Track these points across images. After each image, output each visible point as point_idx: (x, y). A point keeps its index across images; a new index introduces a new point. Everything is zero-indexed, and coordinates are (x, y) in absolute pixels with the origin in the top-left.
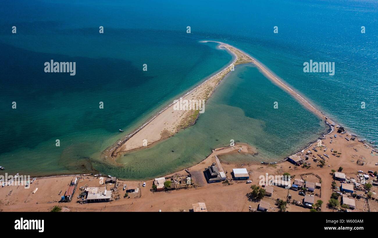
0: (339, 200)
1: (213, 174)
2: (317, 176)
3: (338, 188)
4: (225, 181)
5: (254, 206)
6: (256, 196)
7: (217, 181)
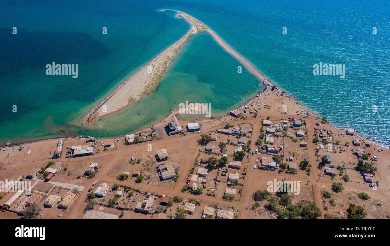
0: (264, 139)
1: (171, 128)
2: (250, 124)
3: (265, 131)
5: (203, 148)
6: (204, 141)
7: (175, 134)
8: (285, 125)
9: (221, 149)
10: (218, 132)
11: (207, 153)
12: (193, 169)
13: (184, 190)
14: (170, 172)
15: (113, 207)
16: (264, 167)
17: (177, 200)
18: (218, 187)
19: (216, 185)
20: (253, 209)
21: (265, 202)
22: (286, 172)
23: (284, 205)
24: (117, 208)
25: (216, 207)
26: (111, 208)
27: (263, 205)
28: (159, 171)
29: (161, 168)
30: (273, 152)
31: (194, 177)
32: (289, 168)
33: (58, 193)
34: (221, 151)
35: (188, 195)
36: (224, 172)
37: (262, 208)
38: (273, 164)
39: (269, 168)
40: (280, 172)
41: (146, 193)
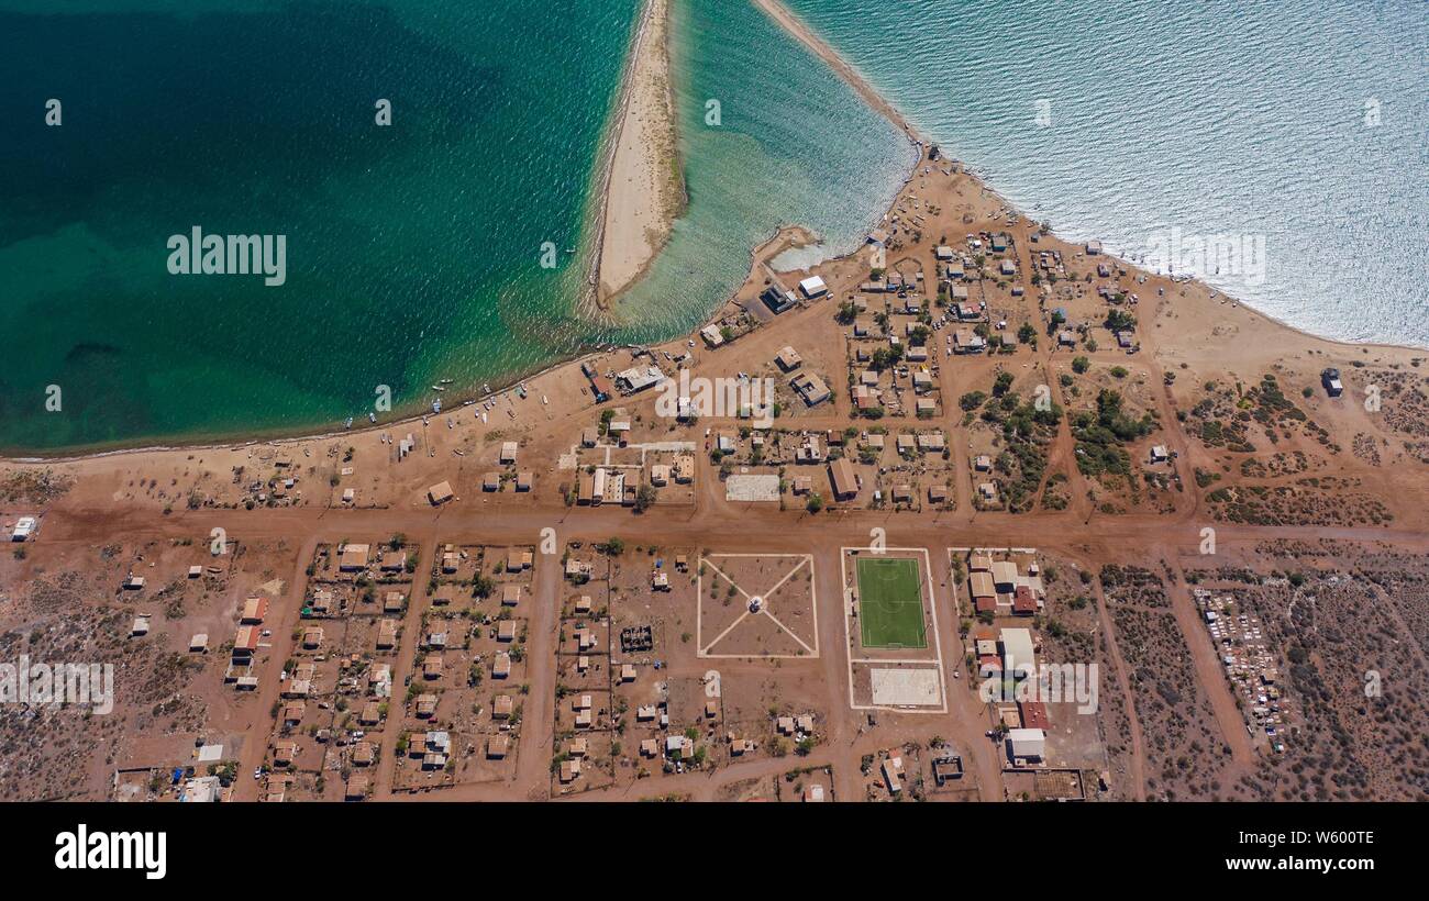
0: (948, 291)
1: (779, 300)
2: (915, 261)
3: (944, 272)
4: (799, 305)
5: (848, 330)
6: (846, 317)
7: (788, 308)
8: (978, 253)
9: (880, 327)
10: (863, 290)
11: (860, 339)
12: (852, 376)
13: (853, 416)
14: (819, 391)
15: (761, 464)
16: (963, 349)
17: (851, 433)
18: (903, 401)
19: (899, 396)
20: (965, 424)
21: (981, 410)
22: (1000, 352)
23: (1009, 410)
24: (767, 464)
25: (912, 433)
26: (756, 467)
27: (979, 415)
28: (797, 390)
29: (799, 384)
30: (970, 316)
31: (862, 391)
32: (1004, 346)
33: (658, 460)
34: (883, 330)
35: (862, 424)
36: (903, 370)
37: (979, 420)
38: (977, 341)
39: (971, 350)
40: (990, 353)
41: (799, 433)
